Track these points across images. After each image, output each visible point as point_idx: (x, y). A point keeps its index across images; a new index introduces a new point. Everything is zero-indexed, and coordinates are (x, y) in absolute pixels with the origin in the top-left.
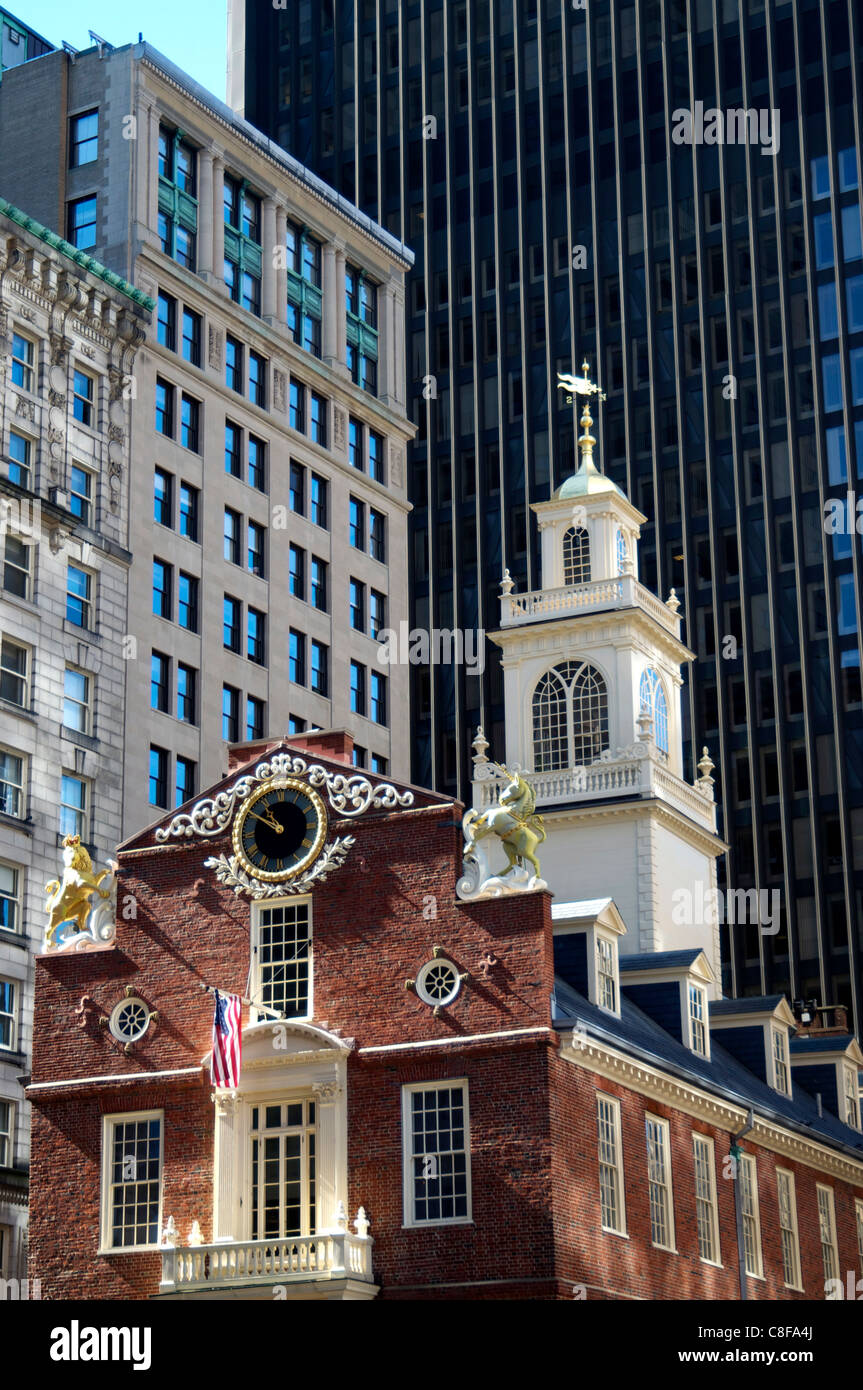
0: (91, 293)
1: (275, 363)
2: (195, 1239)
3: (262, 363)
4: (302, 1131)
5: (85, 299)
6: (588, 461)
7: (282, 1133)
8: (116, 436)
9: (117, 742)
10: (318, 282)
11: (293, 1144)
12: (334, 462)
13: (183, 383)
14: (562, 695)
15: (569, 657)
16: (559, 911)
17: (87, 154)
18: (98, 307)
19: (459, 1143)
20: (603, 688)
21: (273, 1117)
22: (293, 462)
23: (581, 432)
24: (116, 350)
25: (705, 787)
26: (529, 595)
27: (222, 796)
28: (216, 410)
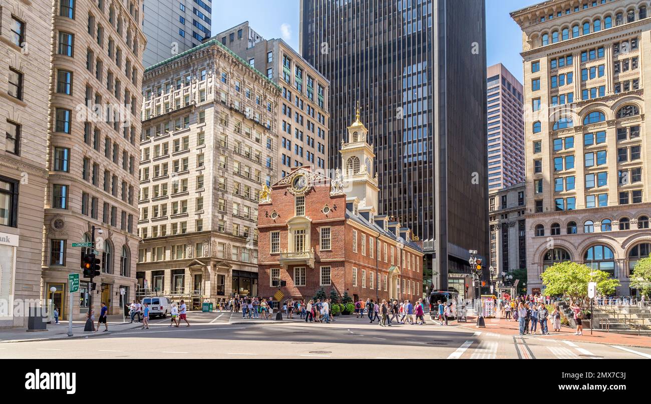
0: (271, 87)
1: (304, 102)
2: (285, 252)
3: (302, 101)
4: (303, 235)
5: (269, 88)
6: (358, 120)
7: (300, 235)
8: (275, 114)
9: (276, 170)
10: (313, 87)
11: (301, 236)
12: (315, 121)
13: (288, 105)
14: (352, 162)
15: (353, 155)
16: (347, 199)
17: (270, 60)
18: (272, 89)
19: (329, 237)
20: (359, 161)
21: (298, 232)
22: (308, 121)
23: (356, 114)
24: (276, 98)
25: (376, 179)
26: (347, 144)
27: (290, 177)
28: (294, 110)
